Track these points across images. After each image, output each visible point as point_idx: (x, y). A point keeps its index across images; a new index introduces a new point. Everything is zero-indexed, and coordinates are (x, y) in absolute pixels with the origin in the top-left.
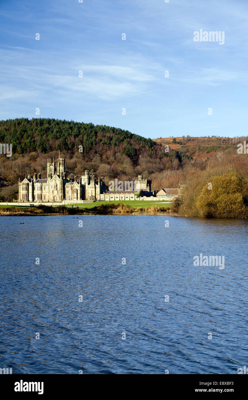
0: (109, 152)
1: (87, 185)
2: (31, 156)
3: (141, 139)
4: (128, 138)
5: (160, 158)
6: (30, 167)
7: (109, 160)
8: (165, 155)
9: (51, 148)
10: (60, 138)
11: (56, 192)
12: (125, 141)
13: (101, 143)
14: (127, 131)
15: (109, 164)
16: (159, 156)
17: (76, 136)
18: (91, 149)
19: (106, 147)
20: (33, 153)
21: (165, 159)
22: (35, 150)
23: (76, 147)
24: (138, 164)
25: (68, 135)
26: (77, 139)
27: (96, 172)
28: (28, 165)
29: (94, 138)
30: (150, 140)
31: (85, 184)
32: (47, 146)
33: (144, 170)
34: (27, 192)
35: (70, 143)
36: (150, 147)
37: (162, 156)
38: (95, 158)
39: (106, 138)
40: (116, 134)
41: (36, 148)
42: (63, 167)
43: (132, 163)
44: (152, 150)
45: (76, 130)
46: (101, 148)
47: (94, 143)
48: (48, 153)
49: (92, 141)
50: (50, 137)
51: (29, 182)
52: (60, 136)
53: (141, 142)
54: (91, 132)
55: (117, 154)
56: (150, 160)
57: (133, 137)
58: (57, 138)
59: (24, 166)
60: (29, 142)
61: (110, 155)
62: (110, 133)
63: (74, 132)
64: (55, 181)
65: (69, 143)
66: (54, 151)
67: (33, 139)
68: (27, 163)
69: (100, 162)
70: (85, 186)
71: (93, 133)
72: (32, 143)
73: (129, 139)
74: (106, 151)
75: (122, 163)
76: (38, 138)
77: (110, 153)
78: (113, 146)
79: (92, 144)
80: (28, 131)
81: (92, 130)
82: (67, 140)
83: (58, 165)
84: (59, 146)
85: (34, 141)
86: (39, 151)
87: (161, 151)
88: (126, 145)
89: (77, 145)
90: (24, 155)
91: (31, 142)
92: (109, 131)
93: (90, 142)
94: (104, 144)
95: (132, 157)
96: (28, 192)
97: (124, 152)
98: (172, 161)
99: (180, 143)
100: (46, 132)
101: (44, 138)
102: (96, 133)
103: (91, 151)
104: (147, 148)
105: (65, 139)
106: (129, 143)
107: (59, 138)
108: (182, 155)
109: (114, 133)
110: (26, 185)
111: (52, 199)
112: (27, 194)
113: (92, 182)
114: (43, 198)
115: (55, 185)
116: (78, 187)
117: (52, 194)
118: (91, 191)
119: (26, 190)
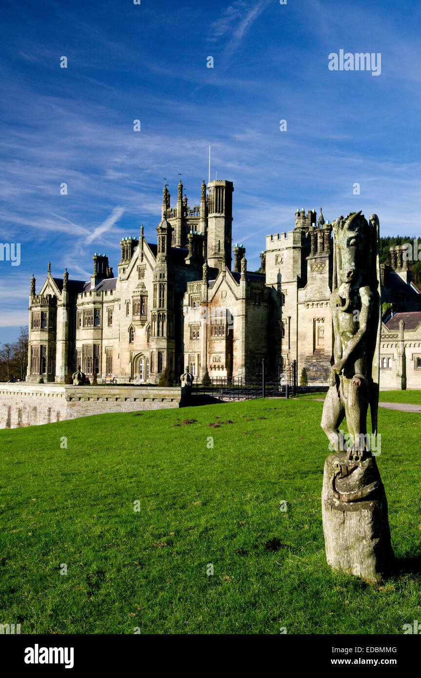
1: (290, 290)
11: (140, 333)
31: (280, 284)
34: (46, 336)
42: (222, 221)
64: (141, 275)
70: (281, 297)
83: (202, 214)
96: (53, 339)
110: (41, 306)
111: (126, 373)
112: (47, 347)
113: (317, 269)
114: (104, 365)
115: (135, 298)
116: (237, 299)
117: (126, 344)
118: (311, 320)
119: (42, 327)
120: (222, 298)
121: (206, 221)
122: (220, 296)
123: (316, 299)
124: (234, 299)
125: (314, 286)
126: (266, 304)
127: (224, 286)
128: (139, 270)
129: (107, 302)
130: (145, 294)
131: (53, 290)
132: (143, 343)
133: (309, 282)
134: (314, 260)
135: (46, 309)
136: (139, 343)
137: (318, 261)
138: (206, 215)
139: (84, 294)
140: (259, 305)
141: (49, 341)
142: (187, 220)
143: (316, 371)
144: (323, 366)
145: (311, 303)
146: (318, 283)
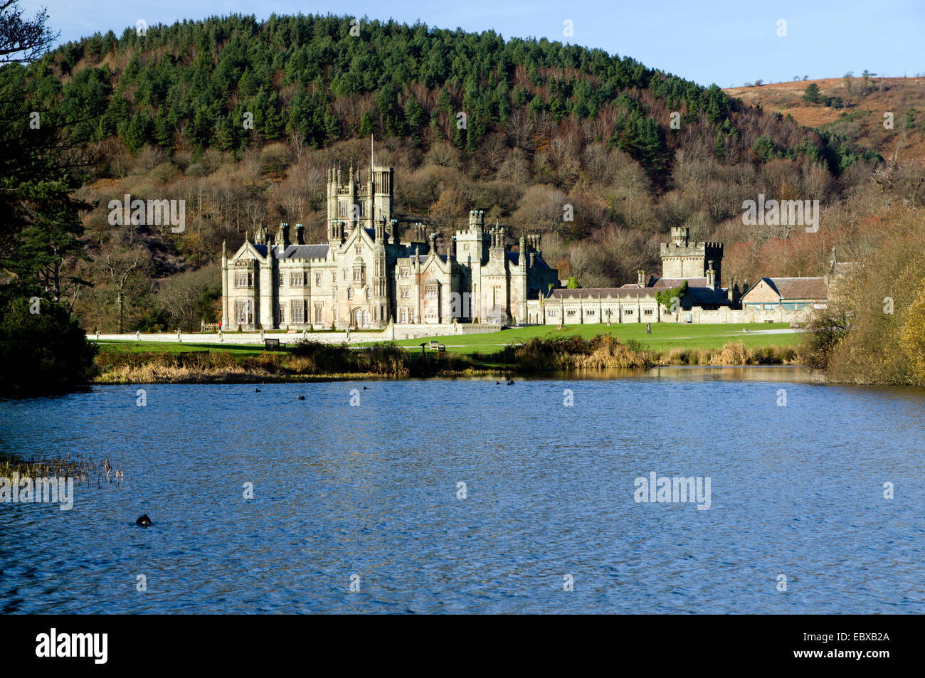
0: (559, 141)
1: (476, 267)
2: (268, 160)
3: (680, 90)
4: (631, 87)
5: (758, 163)
6: (264, 201)
7: (561, 173)
8: (775, 151)
9: (342, 129)
10: (374, 88)
11: (359, 293)
12: (621, 96)
13: (530, 106)
14: (629, 60)
15: (558, 184)
16: (750, 151)
17: (436, 81)
18: (489, 130)
19: (547, 121)
20: (276, 148)
21: (775, 165)
22: (282, 137)
23: (433, 122)
24: (669, 183)
25: (404, 78)
26: (439, 93)
27: (509, 215)
28: (255, 194)
29: (502, 88)
30: (716, 91)
31: (469, 263)
32: (326, 119)
33: (695, 208)
34: (252, 293)
35: (413, 108)
36: (716, 120)
37: (762, 152)
38: (506, 163)
39: (548, 88)
40: (588, 72)
41: (283, 127)
43: (649, 182)
44: (726, 131)
45: (433, 58)
46: (528, 126)
47: (502, 107)
48: (329, 145)
49: (494, 99)
50: (335, 88)
51: (260, 258)
52: (375, 81)
53: (683, 101)
54: (493, 63)
55: (589, 149)
56: (719, 168)
57: (652, 83)
58: (363, 91)
59: (239, 198)
60: (260, 107)
61: (563, 153)
62: (563, 67)
63: (427, 68)
64: (358, 250)
65: (407, 106)
66: (353, 140)
67: (273, 96)
68: (251, 184)
69: (525, 178)
70: (469, 270)
71: (499, 68)
72: (271, 110)
73: (634, 89)
74: (549, 135)
75: (610, 182)
76: (291, 91)
77: (562, 144)
78: (574, 118)
79: (494, 109)
80: (256, 66)
81: (494, 58)
82: (399, 95)
83: (369, 192)
84: (372, 121)
85: (279, 104)
86: (296, 139)
87: (760, 133)
88: (625, 111)
89: (437, 116)
90: (240, 154)
91: (267, 108)
92: (559, 60)
93: (487, 105)
94: (539, 109)
95: (649, 159)
96: (257, 296)
97: (615, 140)
98: (801, 171)
99: (833, 102)
100: (322, 66)
101: (315, 88)
102: (510, 68)
103: (492, 136)
104: (706, 122)
105: (394, 94)
106: (635, 104)
107: (371, 91)
108: (843, 148)
109: (578, 67)
110: (248, 269)
112: (253, 301)
113: (496, 256)
114: (313, 315)
115: (354, 267)
116: (444, 274)
117: (344, 300)
118: (492, 287)
119: (248, 286)
121: (373, 199)
125: (493, 265)
128: (356, 248)
130: (365, 266)
133: (490, 261)
135: (252, 271)
136: (357, 300)
137: (497, 251)
138: (373, 194)
141: (254, 297)
142: (359, 198)
145: (490, 277)
146: (497, 265)
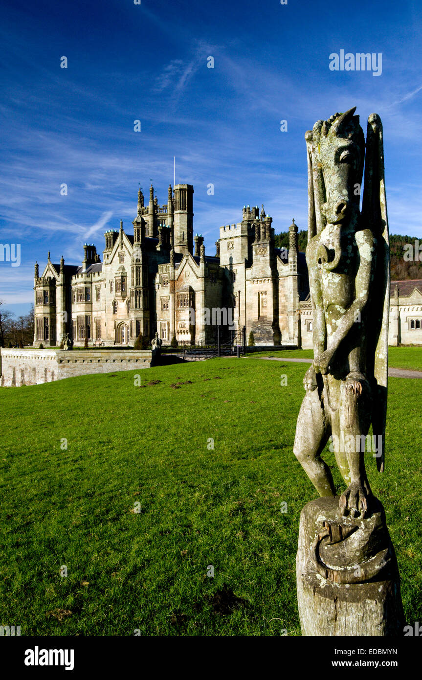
1: (239, 269)
11: (122, 306)
31: (231, 265)
42: (185, 216)
51: (56, 275)
64: (122, 260)
83: (169, 211)
110: (43, 286)
111: (111, 338)
112: (49, 318)
113: (260, 253)
114: (94, 332)
115: (117, 278)
116: (198, 278)
117: (111, 315)
118: (256, 293)
119: (44, 303)
120: (186, 276)
121: (173, 217)
122: (184, 276)
123: (260, 276)
124: (195, 278)
125: (259, 266)
126: (220, 282)
127: (187, 267)
128: (120, 256)
129: (95, 282)
130: (125, 275)
131: (53, 273)
132: (124, 314)
133: (254, 263)
134: (258, 246)
135: (47, 289)
136: (120, 314)
137: (261, 246)
138: (173, 212)
139: (77, 276)
140: (215, 282)
141: (51, 313)
142: (158, 216)
143: (261, 333)
144: (266, 329)
145: (256, 280)
146: (261, 264)
